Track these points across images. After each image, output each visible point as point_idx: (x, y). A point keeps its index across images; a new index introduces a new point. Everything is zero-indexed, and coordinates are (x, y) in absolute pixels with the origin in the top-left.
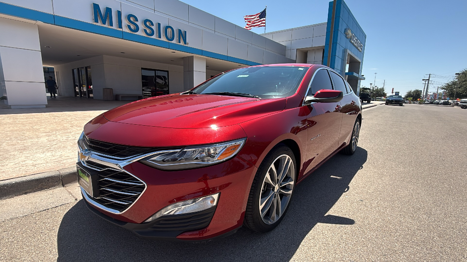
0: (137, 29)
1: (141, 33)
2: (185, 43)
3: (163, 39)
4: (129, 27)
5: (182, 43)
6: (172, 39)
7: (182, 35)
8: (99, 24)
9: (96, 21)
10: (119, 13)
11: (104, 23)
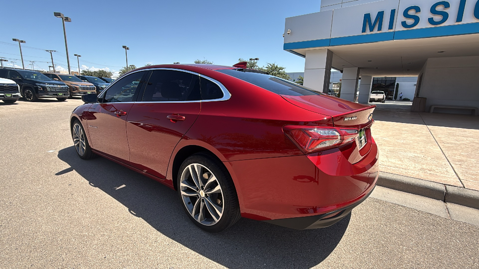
0: (416, 23)
1: (423, 24)
3: (469, 20)
9: (364, 30)
10: (393, 12)
11: (371, 30)
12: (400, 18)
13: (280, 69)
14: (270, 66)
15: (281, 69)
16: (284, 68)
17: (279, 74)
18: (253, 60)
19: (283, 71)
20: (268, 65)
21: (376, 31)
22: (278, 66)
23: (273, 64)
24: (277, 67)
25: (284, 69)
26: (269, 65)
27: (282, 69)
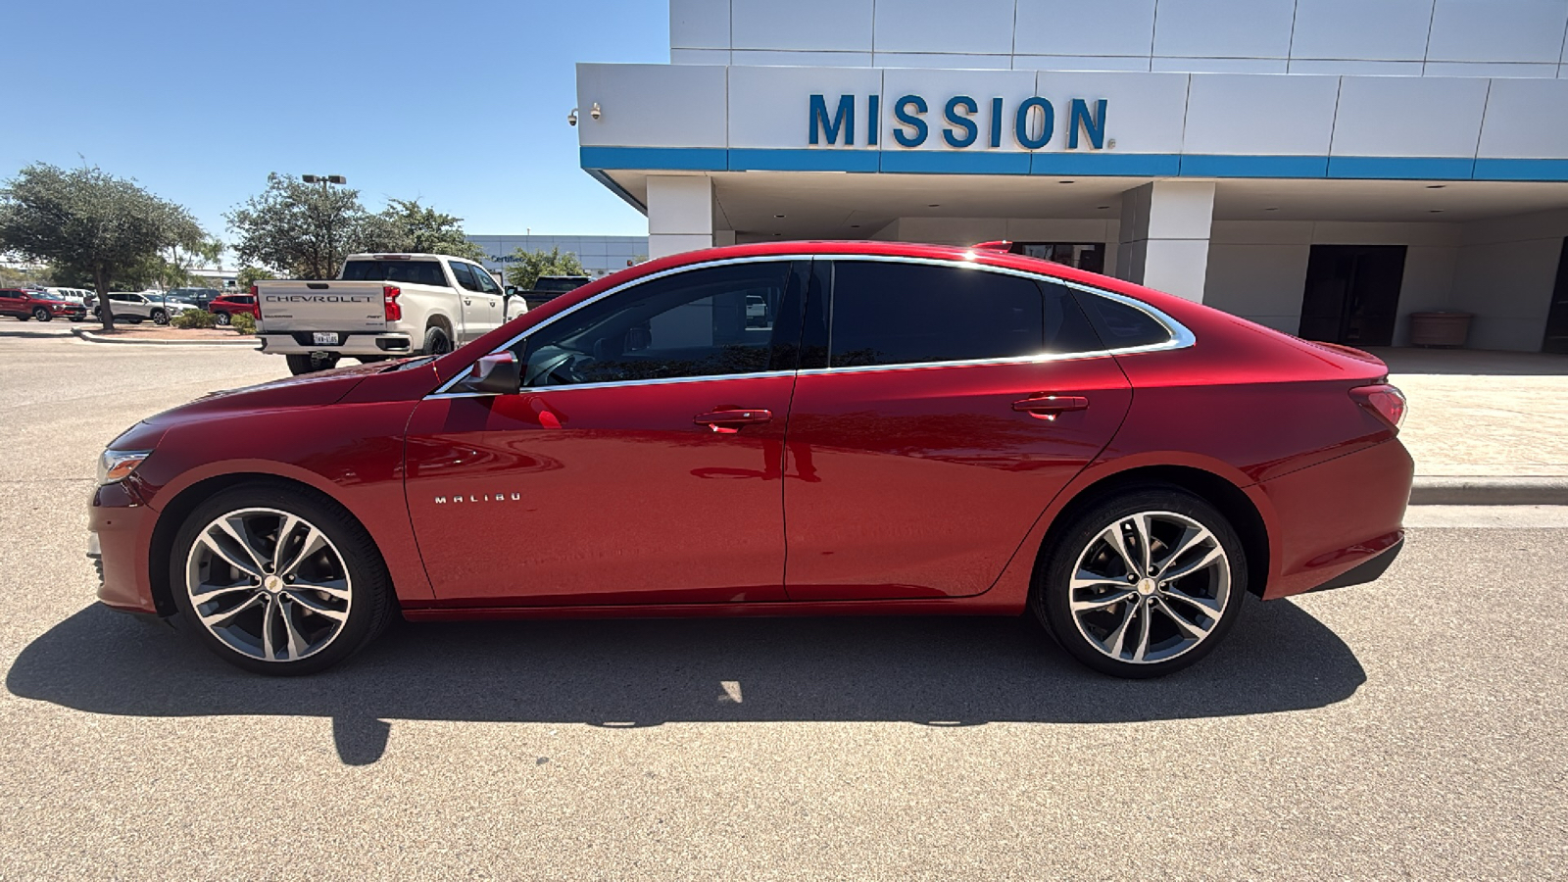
0: (922, 136)
1: (934, 144)
2: (1098, 145)
3: (1009, 145)
4: (898, 135)
5: (1084, 146)
6: (1045, 139)
7: (1089, 118)
8: (823, 144)
9: (814, 139)
10: (874, 101)
11: (831, 140)
12: (888, 121)
13: (443, 224)
14: (399, 208)
15: (445, 221)
16: (457, 220)
17: (442, 239)
18: (318, 180)
19: (454, 229)
20: (392, 207)
21: (839, 145)
22: (437, 213)
23: (411, 203)
24: (430, 215)
25: (459, 223)
26: (395, 205)
27: (451, 223)
